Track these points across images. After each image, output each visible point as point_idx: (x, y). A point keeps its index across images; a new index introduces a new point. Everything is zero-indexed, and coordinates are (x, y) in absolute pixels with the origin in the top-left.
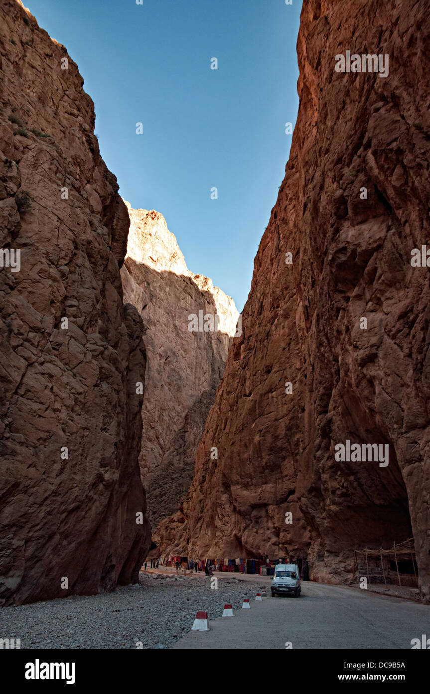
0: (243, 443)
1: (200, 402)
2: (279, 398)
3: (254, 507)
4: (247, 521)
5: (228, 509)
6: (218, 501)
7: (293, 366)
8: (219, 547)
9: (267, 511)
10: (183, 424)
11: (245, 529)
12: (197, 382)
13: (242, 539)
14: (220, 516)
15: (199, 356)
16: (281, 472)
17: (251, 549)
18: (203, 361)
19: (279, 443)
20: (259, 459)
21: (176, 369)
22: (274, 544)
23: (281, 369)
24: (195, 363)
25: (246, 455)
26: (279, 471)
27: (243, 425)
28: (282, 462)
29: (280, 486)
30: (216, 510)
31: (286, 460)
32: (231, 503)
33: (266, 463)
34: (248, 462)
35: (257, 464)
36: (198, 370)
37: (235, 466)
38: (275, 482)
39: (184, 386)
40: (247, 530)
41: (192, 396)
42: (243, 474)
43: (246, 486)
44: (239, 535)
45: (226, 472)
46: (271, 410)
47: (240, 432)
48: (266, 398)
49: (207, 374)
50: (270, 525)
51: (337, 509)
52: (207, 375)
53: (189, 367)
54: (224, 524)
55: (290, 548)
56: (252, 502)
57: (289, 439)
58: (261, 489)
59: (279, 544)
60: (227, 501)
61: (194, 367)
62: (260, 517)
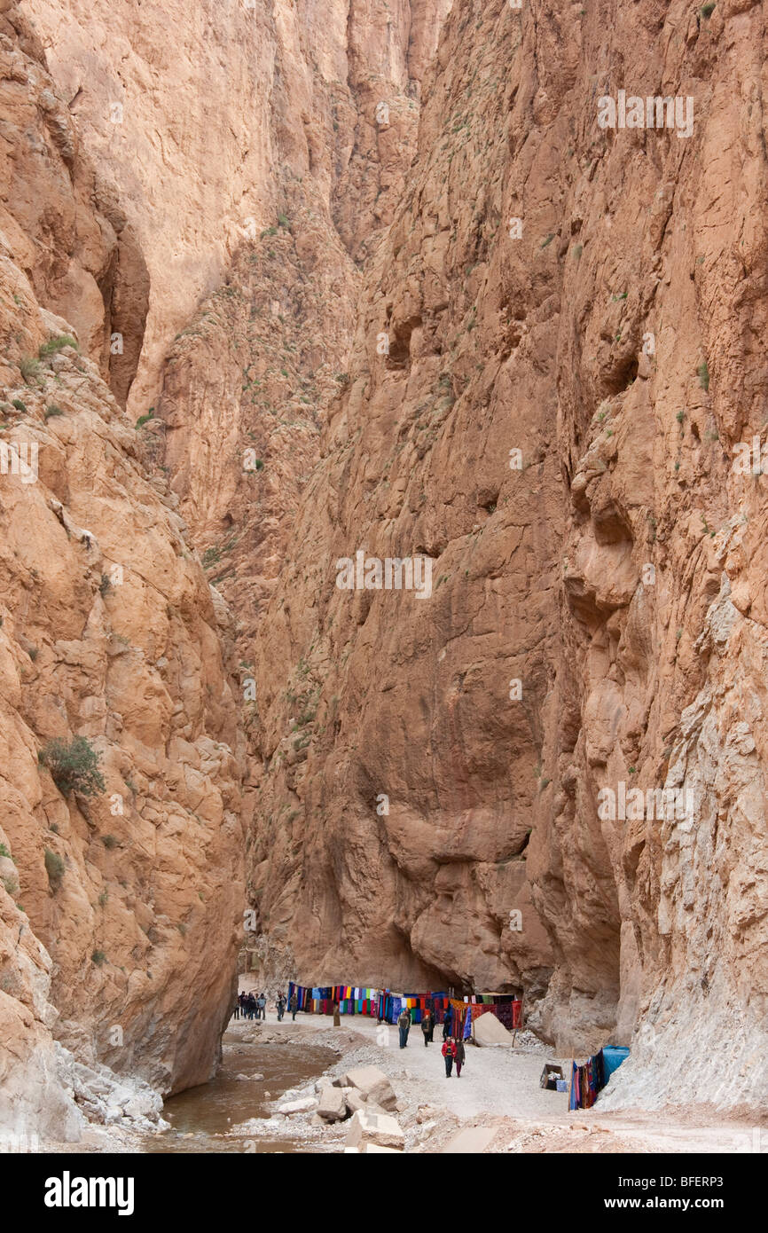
0: (415, 695)
1: (228, 289)
2: (511, 597)
3: (442, 861)
4: (424, 894)
5: (374, 857)
6: (348, 836)
7: (548, 523)
8: (351, 952)
9: (473, 875)
10: (153, 394)
11: (419, 912)
12: (211, 199)
13: (412, 936)
14: (354, 875)
15: (219, 78)
16: (510, 785)
17: (435, 962)
18: (234, 98)
19: (506, 718)
20: (456, 747)
21: (116, 149)
22: (489, 952)
23: (519, 521)
24: (197, 112)
25: (422, 729)
26: (506, 780)
27: (417, 644)
28: (512, 761)
29: (504, 818)
30: (343, 859)
31: (523, 759)
32: (383, 845)
33: (474, 760)
34: (428, 751)
35: (450, 758)
36: (214, 146)
37: (393, 754)
38: (494, 807)
39: (152, 226)
40: (424, 916)
41: (188, 265)
42: (415, 777)
43: (423, 808)
44: (403, 926)
45: (371, 763)
46: (488, 626)
47: (407, 660)
48: (476, 588)
49: (253, 157)
50: (480, 907)
51: (587, 922)
52: (254, 167)
53: (172, 135)
54: (365, 897)
55: (523, 964)
56: (438, 851)
57: (529, 712)
58: (459, 820)
59: (501, 951)
60: (372, 837)
61: (195, 133)
62: (458, 887)
